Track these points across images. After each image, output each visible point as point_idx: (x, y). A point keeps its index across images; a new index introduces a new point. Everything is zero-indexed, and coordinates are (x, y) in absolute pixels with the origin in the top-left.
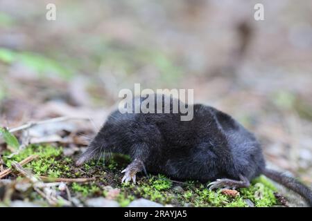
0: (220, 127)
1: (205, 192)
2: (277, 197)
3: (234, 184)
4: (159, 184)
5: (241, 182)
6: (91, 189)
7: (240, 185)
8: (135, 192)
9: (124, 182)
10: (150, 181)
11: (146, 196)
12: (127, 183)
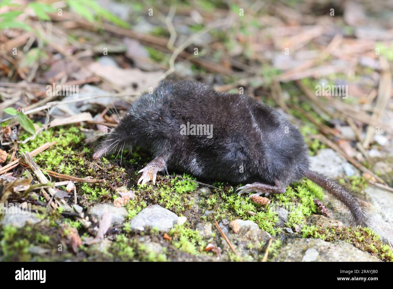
0: (255, 125)
1: (231, 199)
2: (317, 205)
3: (268, 189)
4: (182, 185)
5: (275, 188)
6: (100, 191)
7: (273, 190)
8: (150, 196)
9: (141, 183)
10: (173, 181)
11: (161, 202)
12: (144, 184)
